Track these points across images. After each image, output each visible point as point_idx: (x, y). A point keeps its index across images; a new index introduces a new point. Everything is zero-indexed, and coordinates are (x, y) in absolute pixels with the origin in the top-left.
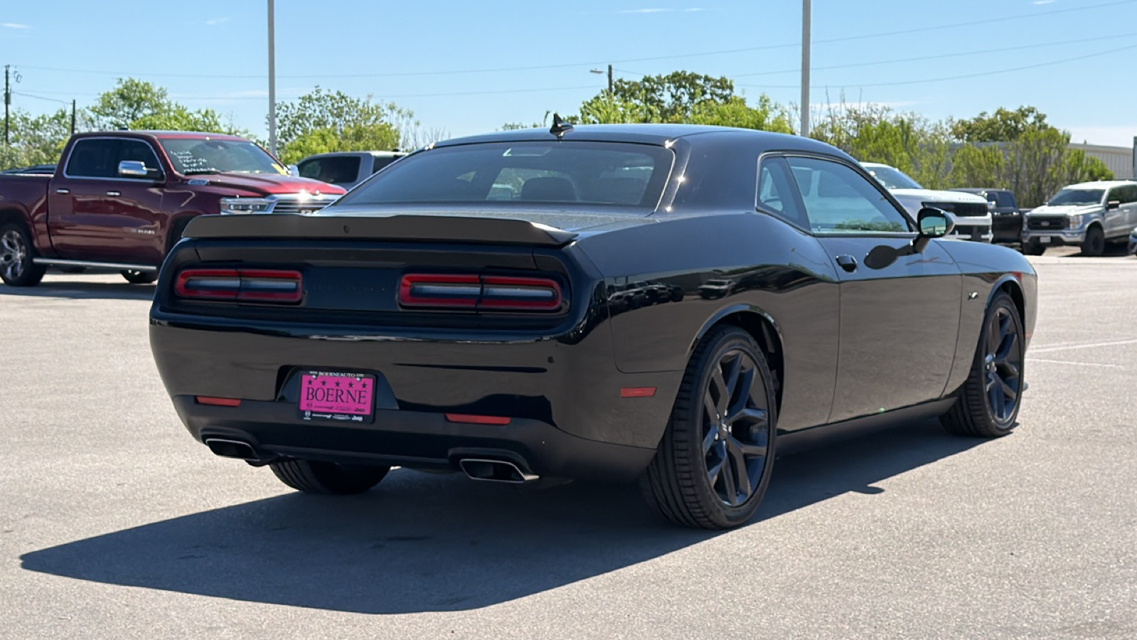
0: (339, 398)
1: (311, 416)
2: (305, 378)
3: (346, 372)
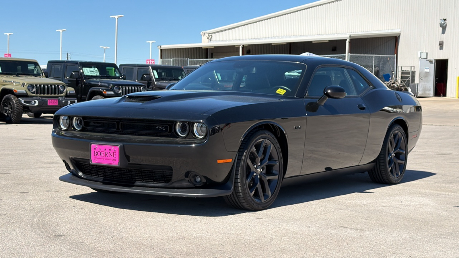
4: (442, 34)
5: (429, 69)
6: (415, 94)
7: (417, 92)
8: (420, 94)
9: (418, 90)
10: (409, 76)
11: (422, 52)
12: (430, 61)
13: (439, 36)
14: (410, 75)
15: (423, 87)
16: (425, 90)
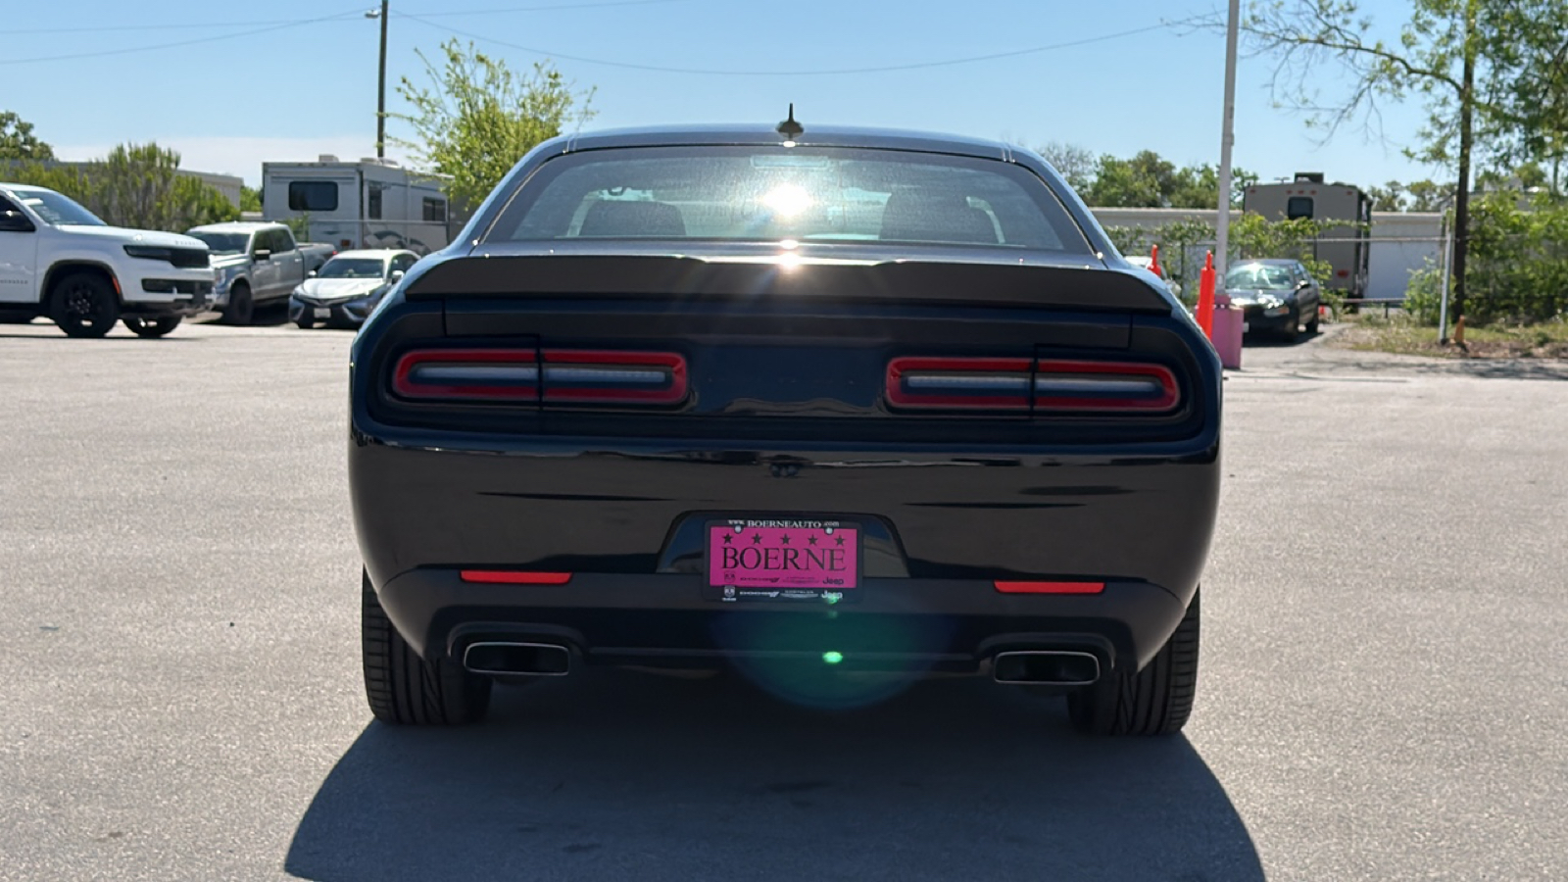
0: (789, 562)
1: (736, 595)
2: (716, 533)
3: (802, 520)
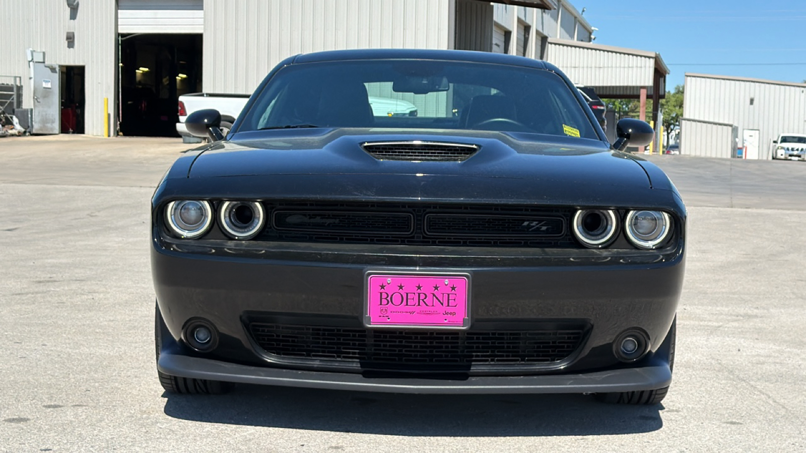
4: (71, 19)
5: (50, 83)
6: (26, 129)
7: (30, 125)
8: (36, 128)
9: (32, 121)
10: (12, 95)
11: (34, 51)
12: (51, 67)
13: (66, 24)
14: (14, 93)
15: (42, 116)
16: (45, 121)
